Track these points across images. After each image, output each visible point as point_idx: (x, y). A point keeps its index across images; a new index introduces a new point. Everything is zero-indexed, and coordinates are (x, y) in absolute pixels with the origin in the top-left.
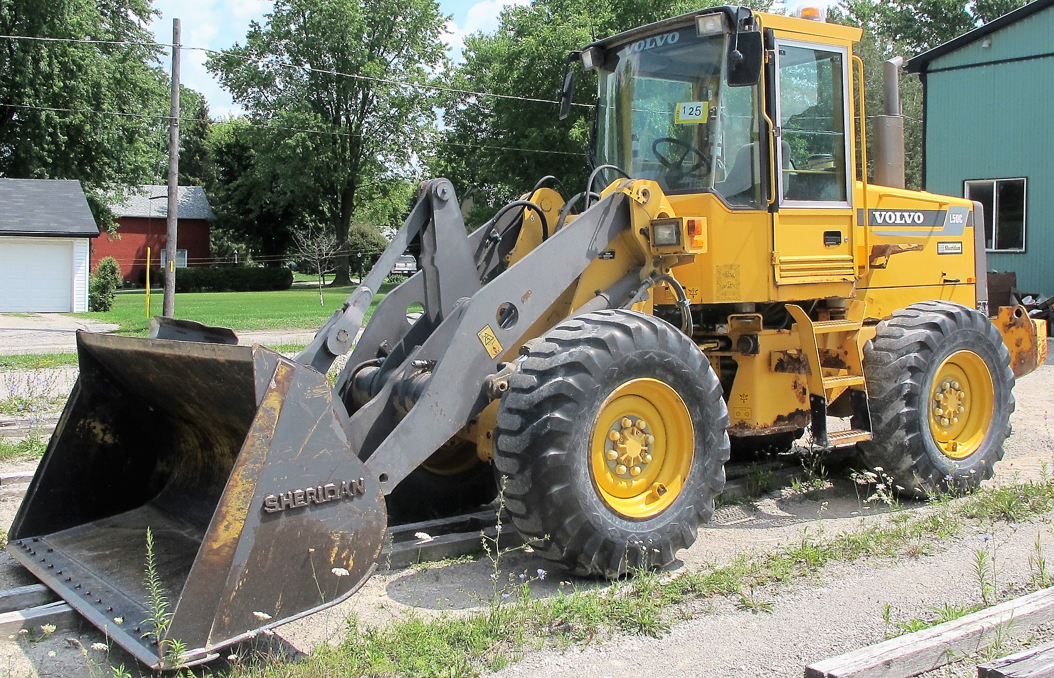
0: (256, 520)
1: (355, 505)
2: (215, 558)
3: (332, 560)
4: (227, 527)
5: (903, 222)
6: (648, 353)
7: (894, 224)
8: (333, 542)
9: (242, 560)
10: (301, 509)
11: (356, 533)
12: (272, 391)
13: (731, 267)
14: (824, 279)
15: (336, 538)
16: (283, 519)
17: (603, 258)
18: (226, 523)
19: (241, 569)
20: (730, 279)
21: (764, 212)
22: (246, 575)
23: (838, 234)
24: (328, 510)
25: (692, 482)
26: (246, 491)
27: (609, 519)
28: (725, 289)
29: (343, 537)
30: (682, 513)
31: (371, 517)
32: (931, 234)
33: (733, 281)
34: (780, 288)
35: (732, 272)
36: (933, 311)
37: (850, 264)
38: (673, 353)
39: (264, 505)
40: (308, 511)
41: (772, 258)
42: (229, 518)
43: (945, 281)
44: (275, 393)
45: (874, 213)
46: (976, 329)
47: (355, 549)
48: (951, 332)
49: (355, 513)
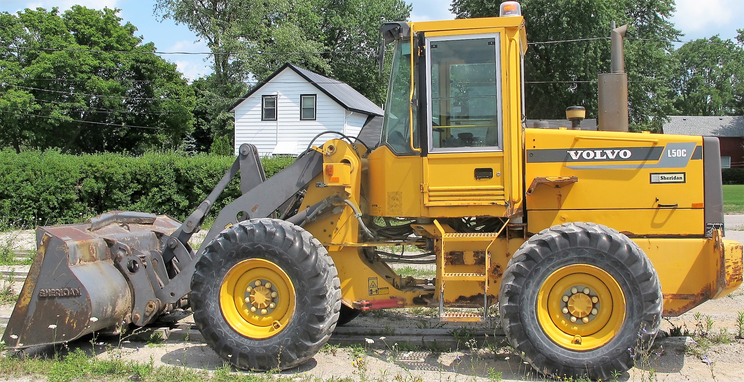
0: (36, 299)
1: (76, 300)
2: (20, 311)
3: (66, 322)
4: (24, 300)
5: (605, 157)
6: (256, 244)
7: (593, 160)
8: (67, 314)
9: (31, 314)
10: (54, 297)
11: (77, 312)
12: (41, 246)
13: (397, 193)
14: (471, 203)
15: (68, 313)
16: (47, 301)
17: (319, 187)
18: (24, 298)
19: (31, 318)
20: (396, 201)
21: (417, 156)
22: (33, 321)
23: (490, 170)
24: (65, 300)
25: (293, 324)
26: (31, 286)
27: (231, 334)
28: (393, 208)
29: (71, 313)
30: (282, 341)
31: (84, 307)
32: (641, 167)
33: (398, 203)
34: (430, 209)
35: (398, 196)
36: (554, 231)
37: (502, 192)
38: (276, 245)
39: (39, 294)
40: (56, 299)
41: (421, 188)
42: (25, 296)
43: (659, 205)
44: (42, 247)
45: (568, 152)
46: (596, 247)
47: (77, 319)
48: (561, 248)
49: (76, 303)
